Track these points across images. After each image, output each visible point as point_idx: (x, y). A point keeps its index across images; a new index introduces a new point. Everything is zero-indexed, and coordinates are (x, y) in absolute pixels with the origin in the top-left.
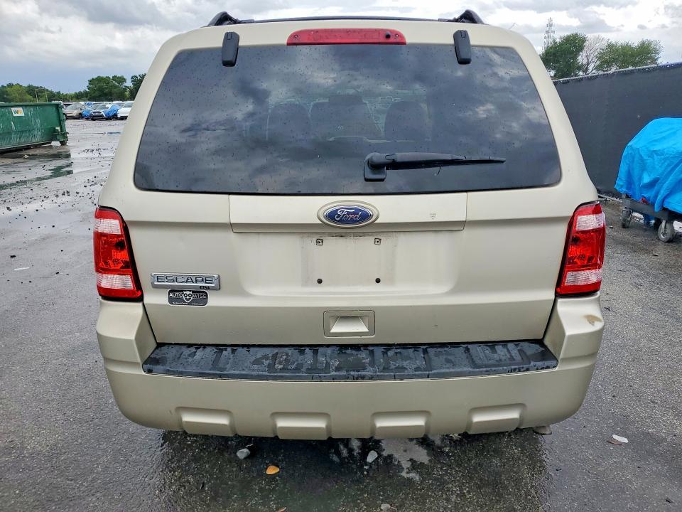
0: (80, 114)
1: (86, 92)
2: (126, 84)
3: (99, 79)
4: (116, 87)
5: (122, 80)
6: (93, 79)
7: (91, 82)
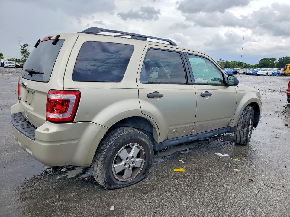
0: (244, 72)
1: (258, 65)
2: (276, 61)
3: (265, 59)
4: (271, 62)
5: (275, 59)
6: (262, 59)
7: (261, 60)
